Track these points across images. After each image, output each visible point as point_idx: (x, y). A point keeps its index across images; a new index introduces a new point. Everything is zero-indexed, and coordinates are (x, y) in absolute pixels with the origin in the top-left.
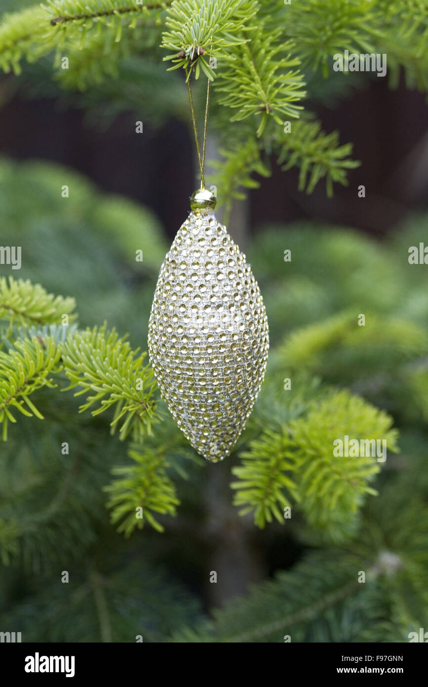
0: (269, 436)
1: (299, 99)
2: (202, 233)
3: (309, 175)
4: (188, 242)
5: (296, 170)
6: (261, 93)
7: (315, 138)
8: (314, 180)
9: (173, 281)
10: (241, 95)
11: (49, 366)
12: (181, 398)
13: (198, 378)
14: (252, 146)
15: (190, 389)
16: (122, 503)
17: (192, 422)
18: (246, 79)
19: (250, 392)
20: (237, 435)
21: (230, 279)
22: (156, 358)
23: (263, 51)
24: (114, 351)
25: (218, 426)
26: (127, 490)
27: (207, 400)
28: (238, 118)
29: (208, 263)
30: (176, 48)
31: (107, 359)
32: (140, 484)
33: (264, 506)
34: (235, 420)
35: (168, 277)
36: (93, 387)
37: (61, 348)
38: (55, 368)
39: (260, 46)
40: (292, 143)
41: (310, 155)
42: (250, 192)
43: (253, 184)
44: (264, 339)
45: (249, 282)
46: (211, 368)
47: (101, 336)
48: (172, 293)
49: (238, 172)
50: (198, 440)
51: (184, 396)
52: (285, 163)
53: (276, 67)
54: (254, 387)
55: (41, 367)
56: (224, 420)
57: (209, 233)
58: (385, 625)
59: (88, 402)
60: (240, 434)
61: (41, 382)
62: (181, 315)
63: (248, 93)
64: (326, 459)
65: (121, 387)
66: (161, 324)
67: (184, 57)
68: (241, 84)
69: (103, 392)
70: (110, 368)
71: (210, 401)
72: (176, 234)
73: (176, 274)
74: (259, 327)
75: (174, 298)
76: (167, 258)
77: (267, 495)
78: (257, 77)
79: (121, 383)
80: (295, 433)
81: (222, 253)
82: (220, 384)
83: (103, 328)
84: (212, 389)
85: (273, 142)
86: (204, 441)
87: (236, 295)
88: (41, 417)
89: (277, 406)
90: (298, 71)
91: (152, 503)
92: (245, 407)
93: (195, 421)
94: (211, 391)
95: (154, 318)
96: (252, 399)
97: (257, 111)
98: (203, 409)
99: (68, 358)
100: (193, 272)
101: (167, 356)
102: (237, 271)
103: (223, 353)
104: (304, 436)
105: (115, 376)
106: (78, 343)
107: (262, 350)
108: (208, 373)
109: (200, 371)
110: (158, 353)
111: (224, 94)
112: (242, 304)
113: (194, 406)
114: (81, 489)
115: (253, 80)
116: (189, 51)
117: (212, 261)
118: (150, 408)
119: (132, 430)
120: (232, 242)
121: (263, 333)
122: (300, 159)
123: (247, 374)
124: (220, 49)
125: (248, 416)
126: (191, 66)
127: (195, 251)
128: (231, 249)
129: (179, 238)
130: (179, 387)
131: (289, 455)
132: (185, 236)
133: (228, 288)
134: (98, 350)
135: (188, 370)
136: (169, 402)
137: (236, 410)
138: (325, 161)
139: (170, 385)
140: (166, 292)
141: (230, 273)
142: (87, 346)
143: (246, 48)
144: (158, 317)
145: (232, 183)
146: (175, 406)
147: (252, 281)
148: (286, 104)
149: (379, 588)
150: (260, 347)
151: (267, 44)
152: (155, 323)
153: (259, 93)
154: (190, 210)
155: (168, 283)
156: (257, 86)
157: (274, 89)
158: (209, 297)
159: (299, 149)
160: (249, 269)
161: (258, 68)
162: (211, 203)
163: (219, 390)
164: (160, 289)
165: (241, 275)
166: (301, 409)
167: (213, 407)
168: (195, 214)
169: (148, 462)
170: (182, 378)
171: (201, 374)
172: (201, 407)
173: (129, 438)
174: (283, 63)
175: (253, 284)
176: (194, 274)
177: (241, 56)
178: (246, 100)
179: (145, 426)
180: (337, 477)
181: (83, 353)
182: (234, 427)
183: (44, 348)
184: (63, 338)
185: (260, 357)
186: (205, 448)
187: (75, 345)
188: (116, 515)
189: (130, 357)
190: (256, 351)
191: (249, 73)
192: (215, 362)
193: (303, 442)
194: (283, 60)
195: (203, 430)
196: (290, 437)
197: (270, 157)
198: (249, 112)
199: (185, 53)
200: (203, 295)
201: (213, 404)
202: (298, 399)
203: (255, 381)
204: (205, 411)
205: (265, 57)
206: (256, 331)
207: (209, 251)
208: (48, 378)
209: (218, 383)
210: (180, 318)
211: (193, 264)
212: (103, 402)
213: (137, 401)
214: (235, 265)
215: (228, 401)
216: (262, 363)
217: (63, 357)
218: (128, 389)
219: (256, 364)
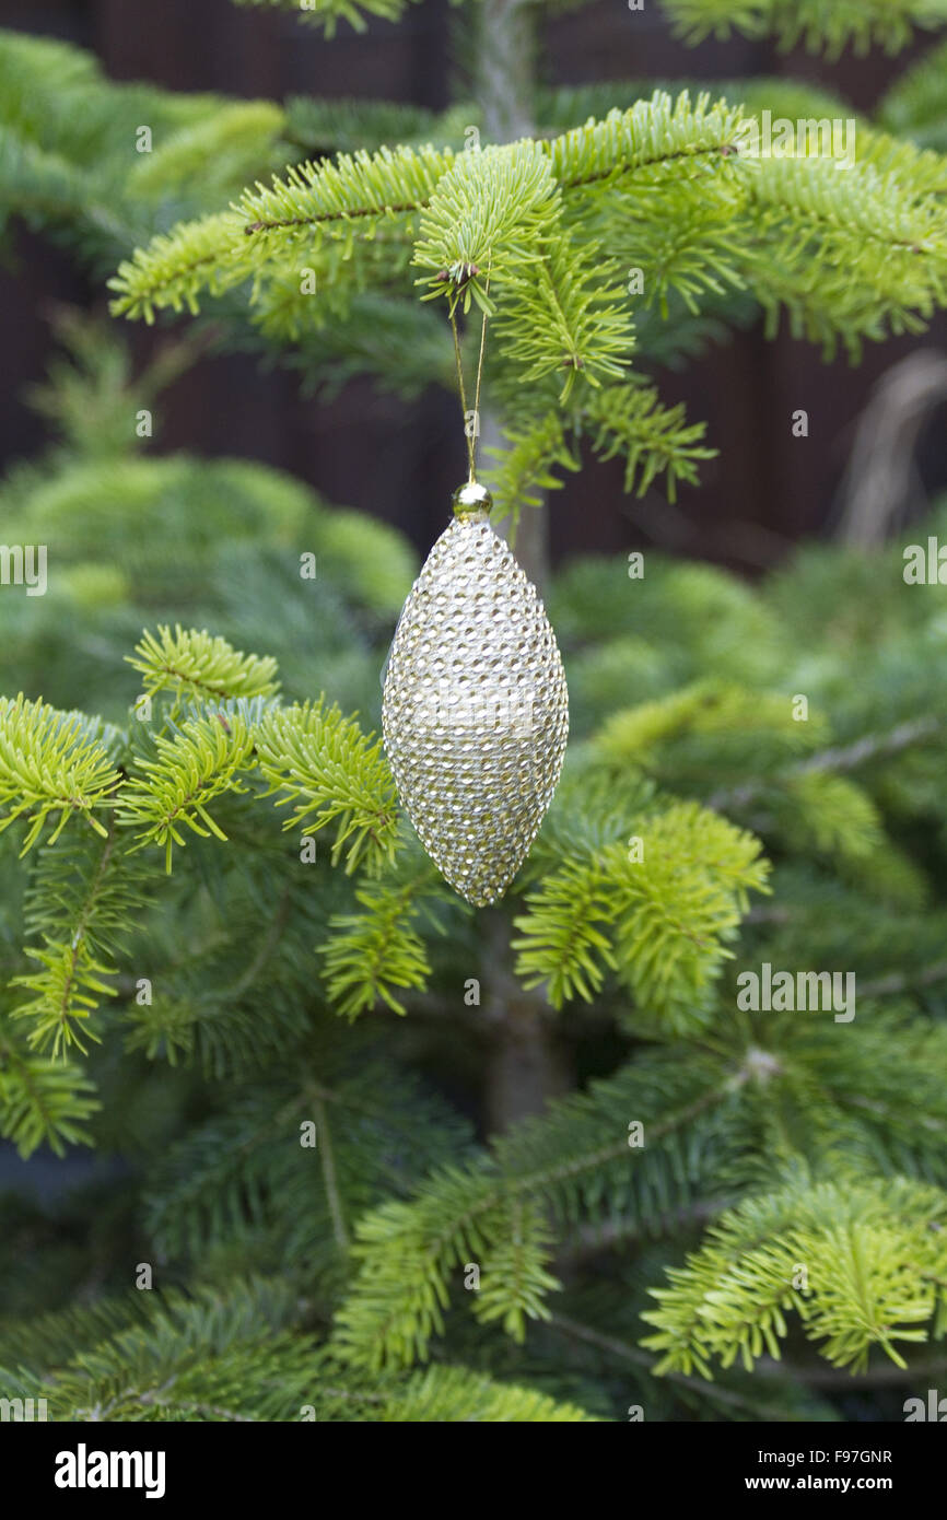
0: (572, 870)
1: (624, 349)
2: (470, 549)
3: (640, 469)
4: (449, 562)
5: (620, 461)
6: (566, 337)
7: (650, 413)
8: (648, 477)
9: (425, 623)
10: (536, 342)
11: (237, 758)
12: (433, 805)
13: (461, 772)
14: (553, 424)
15: (448, 789)
16: (345, 970)
17: (449, 842)
18: (543, 317)
19: (539, 797)
20: (517, 864)
21: (513, 622)
22: (395, 742)
23: (569, 276)
24: (336, 736)
25: (488, 850)
26: (354, 952)
27: (473, 808)
28: (530, 377)
29: (479, 596)
30: (436, 265)
31: (324, 748)
32: (373, 942)
33: (560, 976)
34: (515, 840)
35: (417, 616)
36: (304, 790)
37: (255, 733)
38: (245, 763)
39: (564, 269)
40: (614, 421)
41: (641, 439)
42: (551, 495)
43: (554, 484)
44: (562, 717)
45: (542, 627)
46: (482, 758)
47: (315, 713)
48: (422, 640)
49: (532, 465)
50: (457, 870)
51: (437, 800)
52: (604, 450)
53: (590, 300)
54: (545, 790)
55: (223, 763)
56: (498, 840)
57: (482, 549)
58: (756, 1160)
59: (297, 814)
60: (521, 863)
61: (223, 785)
62: (437, 675)
63: (547, 339)
64: (658, 904)
65: (347, 790)
66: (405, 689)
67: (447, 279)
68: (537, 324)
69: (320, 798)
70: (330, 762)
71: (478, 809)
72: (429, 551)
73: (430, 612)
74: (555, 696)
75: (426, 648)
76: (414, 587)
77: (566, 959)
78: (560, 314)
79: (347, 784)
80: (610, 864)
81: (502, 581)
82: (495, 783)
83: (320, 702)
84: (481, 790)
85: (586, 418)
86: (466, 873)
87: (522, 646)
88: (223, 837)
89: (584, 821)
90: (624, 306)
91: (388, 971)
92: (531, 820)
93: (452, 841)
94: (481, 794)
95: (394, 680)
96: (542, 809)
97: (559, 366)
98: (467, 822)
99: (265, 747)
100: (456, 609)
101: (413, 738)
102: (523, 610)
103: (499, 734)
104: (625, 868)
105: (337, 774)
106: (281, 724)
107: (558, 733)
108: (477, 765)
109: (464, 761)
110: (399, 734)
111: (508, 341)
112: (531, 660)
113: (452, 816)
114: (288, 950)
115: (554, 319)
116: (455, 270)
117: (486, 592)
118: (392, 821)
119: (364, 860)
120: (516, 565)
121: (561, 707)
122: (625, 445)
123: (535, 769)
124: (502, 267)
125: (534, 835)
126: (458, 292)
127: (459, 577)
128: (515, 576)
129: (435, 556)
130: (431, 787)
131: (600, 897)
132: (444, 553)
133: (510, 635)
134: (311, 735)
135: (445, 759)
136: (413, 810)
137: (517, 825)
138: (665, 448)
139: (416, 783)
140: (413, 638)
141: (513, 611)
142: (293, 728)
143: (544, 270)
144: (399, 678)
145: (522, 482)
146: (422, 817)
147: (545, 627)
148: (604, 356)
149: (744, 1103)
150: (556, 728)
151: (576, 264)
152: (394, 687)
153: (563, 338)
154: (453, 515)
155: (417, 625)
156: (561, 327)
157: (585, 333)
158: (480, 647)
159: (626, 430)
160: (541, 608)
161: (561, 300)
162: (485, 505)
163: (493, 791)
164: (403, 636)
165: (529, 616)
166: (619, 829)
167: (483, 819)
168: (461, 521)
169: (385, 908)
170: (435, 774)
171: (466, 766)
172: (463, 818)
173: (360, 873)
174: (600, 294)
175: (547, 631)
176: (457, 613)
177: (536, 282)
178: (543, 350)
179: (384, 853)
180: (673, 931)
181: (287, 740)
182: (513, 851)
183: (229, 733)
184: (258, 719)
185: (556, 744)
186: (466, 883)
187: (275, 727)
188: (336, 989)
189: (361, 745)
190: (550, 733)
191: (548, 309)
192: (487, 747)
193: (621, 877)
194: (600, 289)
195: (465, 856)
196: (604, 871)
197: (581, 441)
198: (546, 368)
199: (448, 273)
200: (470, 645)
201: (482, 814)
202: (618, 814)
203: (547, 781)
204: (470, 825)
205: (572, 285)
206: (551, 703)
207: (481, 577)
208: (234, 779)
209: (491, 780)
210: (435, 680)
211: (457, 596)
212: (320, 813)
213: (371, 812)
214: (520, 600)
215: (505, 809)
216: (558, 752)
217: (257, 746)
218: (358, 793)
219: (551, 753)
